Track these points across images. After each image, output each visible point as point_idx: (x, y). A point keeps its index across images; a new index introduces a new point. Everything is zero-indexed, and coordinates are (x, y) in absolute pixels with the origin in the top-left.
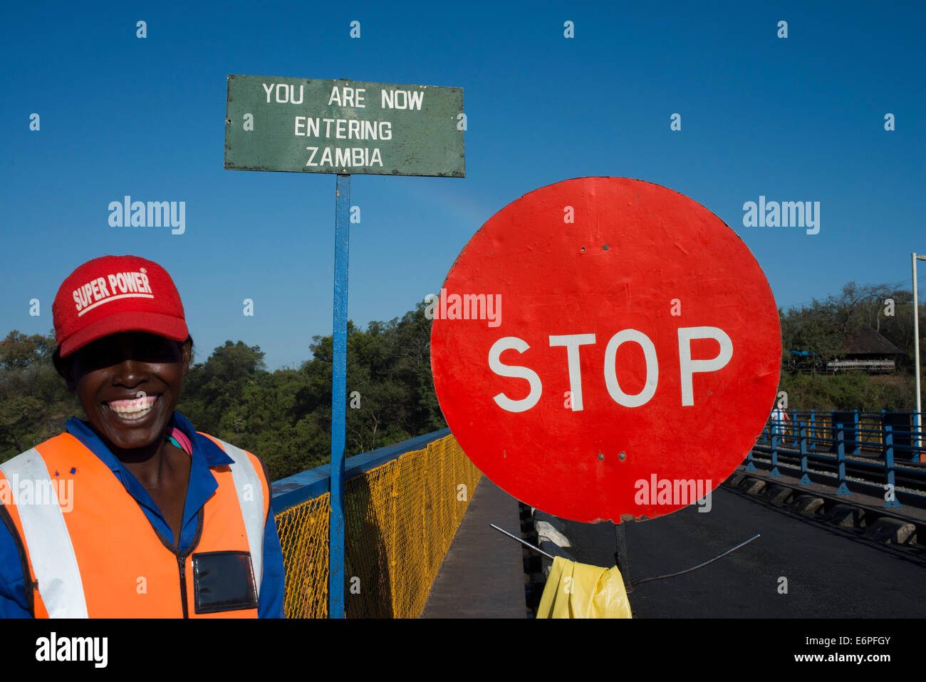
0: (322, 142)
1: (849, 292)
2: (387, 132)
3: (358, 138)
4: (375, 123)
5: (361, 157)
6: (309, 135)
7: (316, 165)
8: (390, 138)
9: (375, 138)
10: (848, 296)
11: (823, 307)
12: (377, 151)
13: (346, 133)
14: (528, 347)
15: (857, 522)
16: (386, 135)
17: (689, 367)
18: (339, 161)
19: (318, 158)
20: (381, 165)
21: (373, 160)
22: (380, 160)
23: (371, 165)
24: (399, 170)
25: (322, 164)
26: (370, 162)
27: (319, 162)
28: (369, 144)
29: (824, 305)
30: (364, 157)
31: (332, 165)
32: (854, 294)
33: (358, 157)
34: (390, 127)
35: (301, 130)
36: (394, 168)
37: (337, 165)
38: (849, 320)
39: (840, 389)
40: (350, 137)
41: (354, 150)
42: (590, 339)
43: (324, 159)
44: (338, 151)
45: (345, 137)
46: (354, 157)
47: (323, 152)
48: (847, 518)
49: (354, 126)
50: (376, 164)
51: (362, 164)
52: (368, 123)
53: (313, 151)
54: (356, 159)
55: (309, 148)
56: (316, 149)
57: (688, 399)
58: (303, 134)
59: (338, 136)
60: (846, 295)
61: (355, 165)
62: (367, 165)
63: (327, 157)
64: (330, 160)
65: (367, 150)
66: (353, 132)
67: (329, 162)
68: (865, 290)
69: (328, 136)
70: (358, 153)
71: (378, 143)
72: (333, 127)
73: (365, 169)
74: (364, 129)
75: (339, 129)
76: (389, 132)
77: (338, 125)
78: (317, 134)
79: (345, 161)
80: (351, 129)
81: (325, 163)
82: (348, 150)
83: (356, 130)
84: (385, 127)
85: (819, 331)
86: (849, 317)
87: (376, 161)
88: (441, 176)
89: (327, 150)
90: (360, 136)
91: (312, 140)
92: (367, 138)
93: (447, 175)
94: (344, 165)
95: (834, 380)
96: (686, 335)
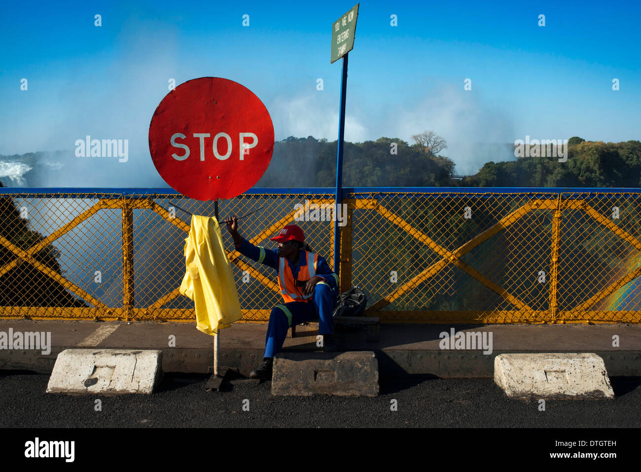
14: (186, 137)
42: (208, 135)
57: (242, 158)
96: (242, 135)
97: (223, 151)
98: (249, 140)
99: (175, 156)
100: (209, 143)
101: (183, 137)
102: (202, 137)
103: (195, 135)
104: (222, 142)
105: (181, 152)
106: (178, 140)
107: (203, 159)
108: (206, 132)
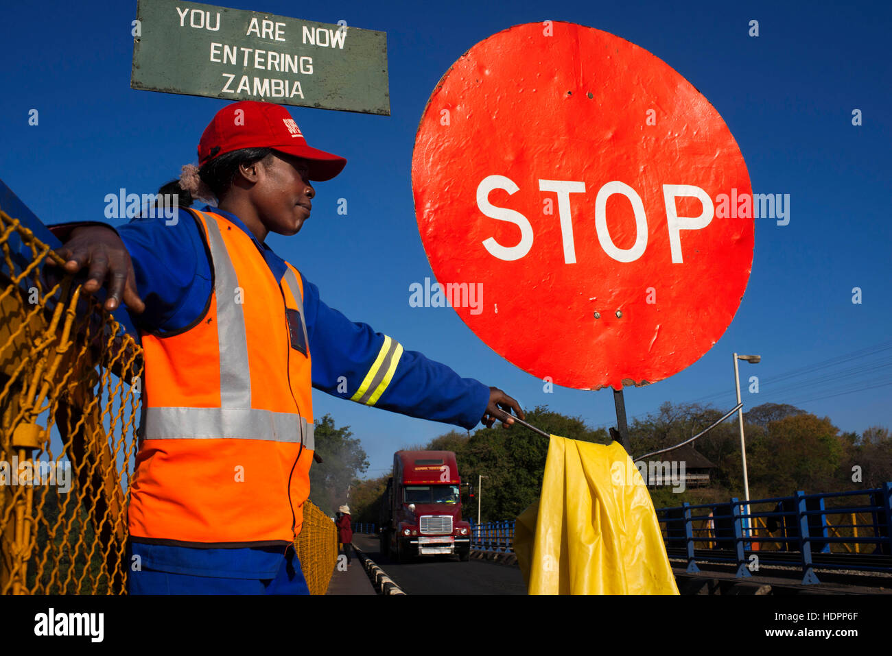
0: (238, 70)
1: (666, 410)
2: (308, 66)
3: (278, 69)
4: (296, 57)
5: (281, 88)
6: (225, 62)
7: (232, 91)
8: (311, 72)
9: (295, 71)
10: (665, 415)
11: (644, 426)
12: (297, 84)
13: (265, 64)
14: (519, 189)
15: (712, 589)
16: (308, 70)
17: (676, 225)
18: (258, 90)
19: (234, 85)
20: (302, 97)
21: (294, 92)
22: (300, 93)
23: (292, 96)
24: (320, 103)
25: (239, 91)
26: (290, 94)
27: (236, 90)
28: (290, 77)
29: (644, 423)
30: (284, 88)
31: (249, 94)
32: (670, 413)
33: (277, 88)
34: (311, 62)
35: (216, 56)
36: (317, 102)
37: (255, 94)
38: (667, 438)
39: (662, 502)
40: (269, 68)
41: (273, 81)
42: (580, 187)
43: (241, 87)
44: (257, 81)
45: (263, 68)
46: (274, 88)
47: (240, 80)
48: (703, 588)
49: (274, 58)
50: (297, 96)
51: (282, 95)
52: (288, 57)
53: (229, 78)
54: (276, 90)
55: (224, 75)
56: (232, 77)
57: (677, 257)
58: (219, 61)
59: (257, 66)
60: (663, 414)
61: (274, 95)
62: (287, 96)
63: (245, 85)
64: (247, 88)
65: (287, 82)
66: (273, 64)
67: (246, 91)
68: (679, 408)
69: (246, 64)
70: (277, 85)
71: (299, 76)
72: (251, 56)
73: (285, 100)
74: (285, 62)
75: (257, 59)
76: (311, 67)
77: (257, 56)
78: (234, 62)
79: (264, 90)
80: (270, 61)
81: (242, 90)
82: (266, 81)
83: (276, 63)
84: (306, 62)
85: (640, 448)
86: (667, 434)
87: (297, 93)
88: (365, 112)
89: (245, 78)
90: (280, 67)
91: (229, 67)
92: (287, 70)
93: (371, 112)
94: (262, 95)
95: (656, 494)
96: (671, 192)
97: (624, 239)
98: (690, 208)
99: (492, 246)
100: (583, 209)
101: (511, 187)
102: (565, 189)
103: (545, 185)
104: (619, 209)
105: (509, 235)
106: (497, 197)
107: (570, 257)
108: (574, 179)
